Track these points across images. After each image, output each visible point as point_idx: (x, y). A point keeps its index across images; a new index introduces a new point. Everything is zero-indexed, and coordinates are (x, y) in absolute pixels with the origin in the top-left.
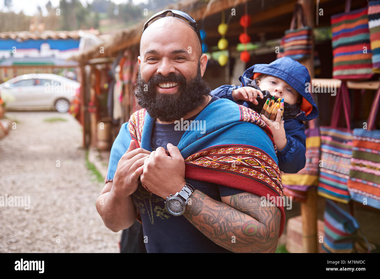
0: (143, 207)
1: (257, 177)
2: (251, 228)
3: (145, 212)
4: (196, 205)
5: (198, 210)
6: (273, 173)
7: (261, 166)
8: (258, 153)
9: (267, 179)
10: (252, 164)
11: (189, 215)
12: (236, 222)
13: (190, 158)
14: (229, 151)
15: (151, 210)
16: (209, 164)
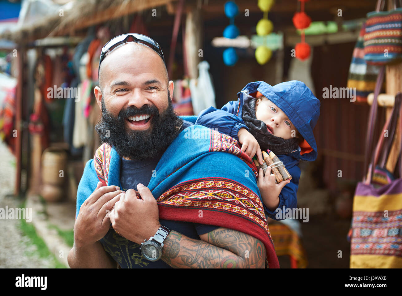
0: (120, 255)
1: (232, 210)
2: (229, 263)
3: (122, 260)
4: (173, 247)
5: (175, 252)
6: (250, 204)
7: (235, 198)
8: (231, 184)
9: (243, 210)
10: (225, 197)
11: (167, 259)
12: (214, 259)
13: (163, 197)
14: (200, 185)
15: (129, 258)
16: (181, 202)
